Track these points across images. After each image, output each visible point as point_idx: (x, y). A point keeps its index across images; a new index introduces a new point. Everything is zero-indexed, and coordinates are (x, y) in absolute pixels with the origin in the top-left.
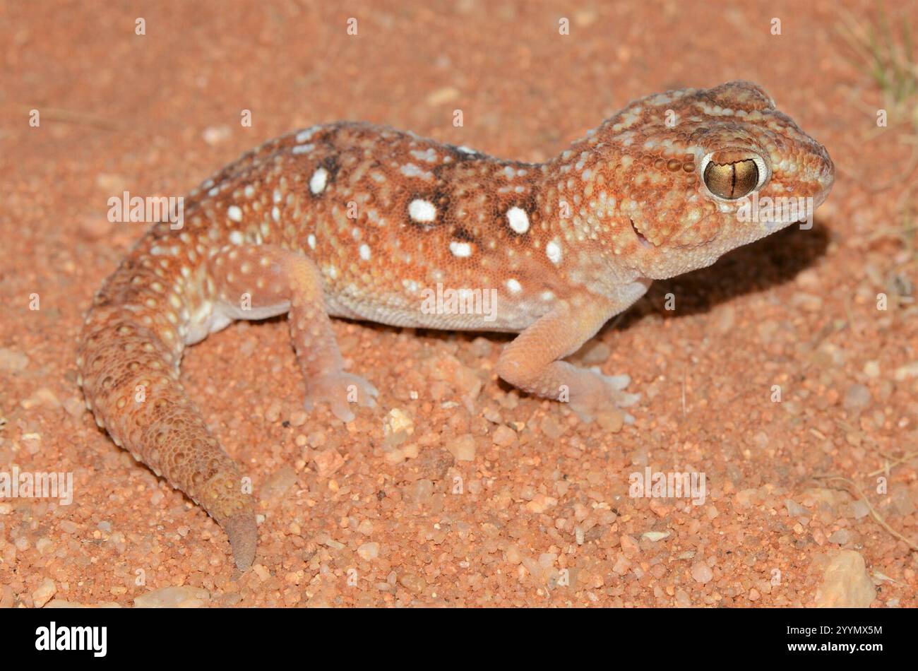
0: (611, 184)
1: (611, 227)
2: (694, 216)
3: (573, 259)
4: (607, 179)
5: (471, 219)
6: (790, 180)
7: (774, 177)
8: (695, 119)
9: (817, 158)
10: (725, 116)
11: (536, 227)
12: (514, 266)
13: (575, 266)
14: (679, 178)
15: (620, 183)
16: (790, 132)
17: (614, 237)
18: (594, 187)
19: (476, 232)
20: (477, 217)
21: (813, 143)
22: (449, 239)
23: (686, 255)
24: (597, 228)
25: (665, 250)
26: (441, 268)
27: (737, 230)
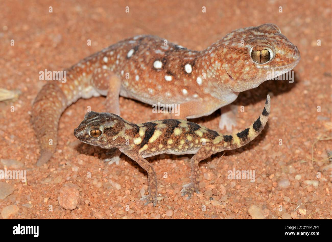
0: (219, 58)
1: (219, 73)
2: (247, 69)
3: (206, 84)
4: (218, 56)
5: (173, 68)
6: (282, 57)
7: (276, 56)
8: (250, 36)
9: (293, 50)
10: (261, 35)
11: (194, 71)
12: (186, 85)
13: (207, 87)
14: (242, 56)
15: (223, 58)
16: (284, 41)
17: (221, 77)
18: (214, 59)
19: (174, 72)
20: (175, 67)
21: (292, 45)
22: (165, 74)
23: (246, 83)
24: (215, 73)
25: (238, 81)
26: (161, 85)
27: (264, 75)
